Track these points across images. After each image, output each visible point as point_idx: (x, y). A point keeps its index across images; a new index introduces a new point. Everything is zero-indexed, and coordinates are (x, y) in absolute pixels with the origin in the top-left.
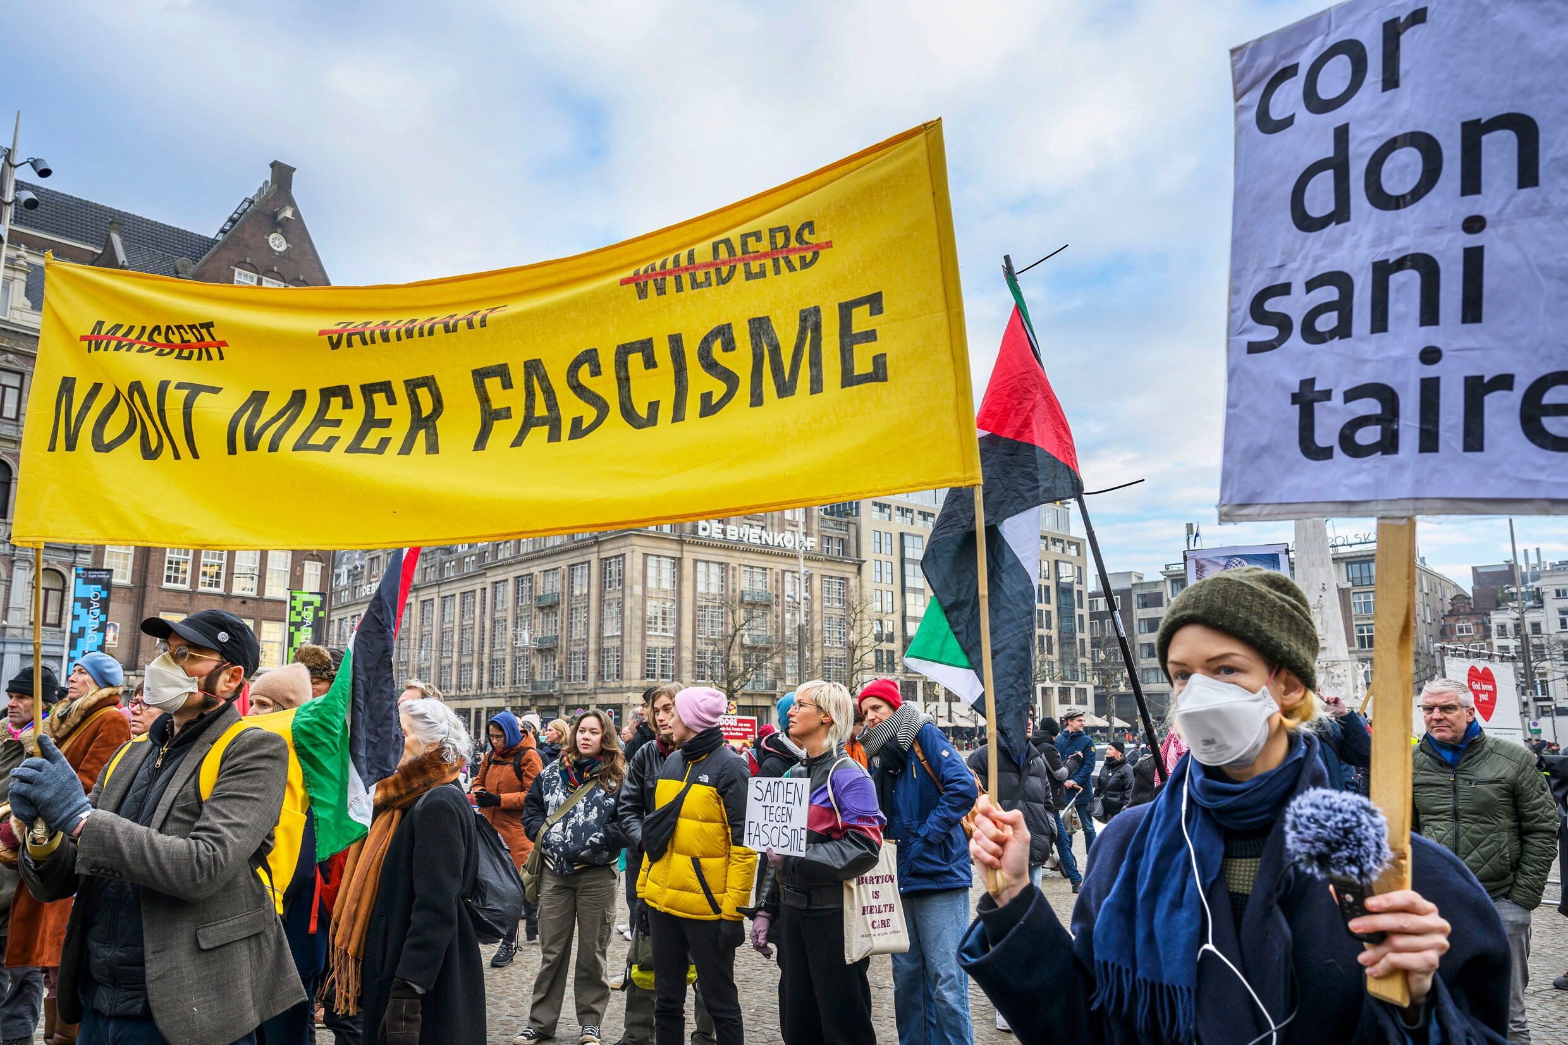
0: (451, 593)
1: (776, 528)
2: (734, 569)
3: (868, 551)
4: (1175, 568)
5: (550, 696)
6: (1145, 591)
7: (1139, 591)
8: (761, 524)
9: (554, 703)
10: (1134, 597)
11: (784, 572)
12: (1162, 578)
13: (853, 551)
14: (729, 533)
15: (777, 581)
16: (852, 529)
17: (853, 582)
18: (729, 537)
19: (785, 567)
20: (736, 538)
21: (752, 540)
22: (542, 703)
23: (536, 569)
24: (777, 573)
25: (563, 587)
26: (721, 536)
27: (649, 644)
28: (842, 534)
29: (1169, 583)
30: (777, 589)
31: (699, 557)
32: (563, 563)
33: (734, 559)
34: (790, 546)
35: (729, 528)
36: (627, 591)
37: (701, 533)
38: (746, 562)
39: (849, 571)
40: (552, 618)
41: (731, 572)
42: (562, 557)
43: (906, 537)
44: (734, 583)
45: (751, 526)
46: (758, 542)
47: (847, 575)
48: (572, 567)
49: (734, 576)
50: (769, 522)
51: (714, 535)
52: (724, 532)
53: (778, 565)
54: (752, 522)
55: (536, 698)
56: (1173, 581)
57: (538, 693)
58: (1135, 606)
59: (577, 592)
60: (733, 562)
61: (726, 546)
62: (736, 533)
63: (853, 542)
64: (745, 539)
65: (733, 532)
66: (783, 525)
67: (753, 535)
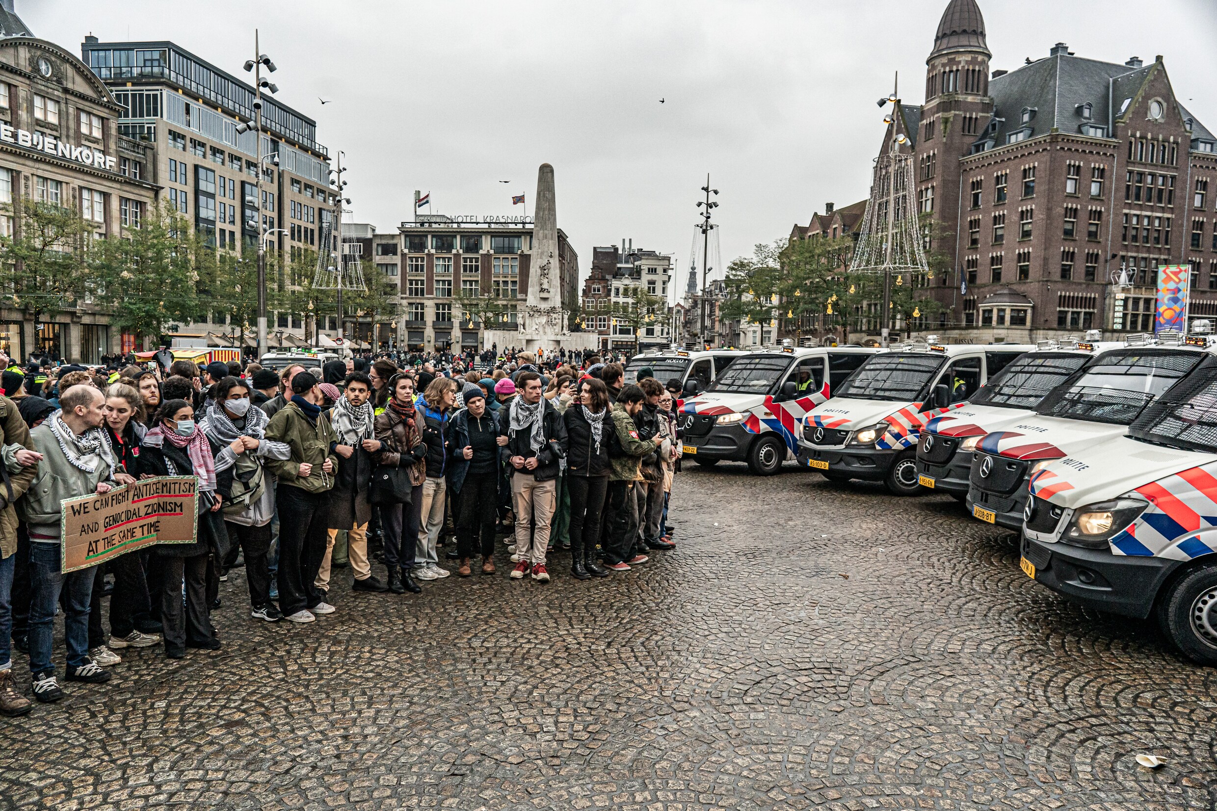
1: (72, 141)
2: (26, 178)
3: (164, 178)
4: (408, 226)
6: (384, 242)
7: (379, 241)
8: (55, 133)
10: (374, 245)
11: (81, 188)
12: (398, 232)
13: (150, 176)
14: (20, 138)
15: (74, 197)
16: (149, 154)
17: (150, 208)
18: (20, 142)
19: (82, 184)
20: (29, 144)
21: (46, 150)
24: (74, 189)
26: (12, 141)
28: (139, 157)
29: (403, 237)
30: (74, 206)
33: (26, 169)
34: (88, 162)
35: (21, 132)
38: (40, 173)
39: (146, 197)
41: (22, 181)
43: (201, 170)
44: (27, 194)
45: (43, 133)
46: (54, 152)
47: (142, 199)
49: (26, 187)
50: (64, 132)
52: (15, 136)
53: (75, 180)
54: (45, 130)
56: (406, 236)
58: (374, 253)
60: (26, 171)
61: (18, 152)
62: (29, 139)
63: (150, 167)
64: (40, 147)
65: (25, 138)
66: (79, 139)
67: (47, 144)
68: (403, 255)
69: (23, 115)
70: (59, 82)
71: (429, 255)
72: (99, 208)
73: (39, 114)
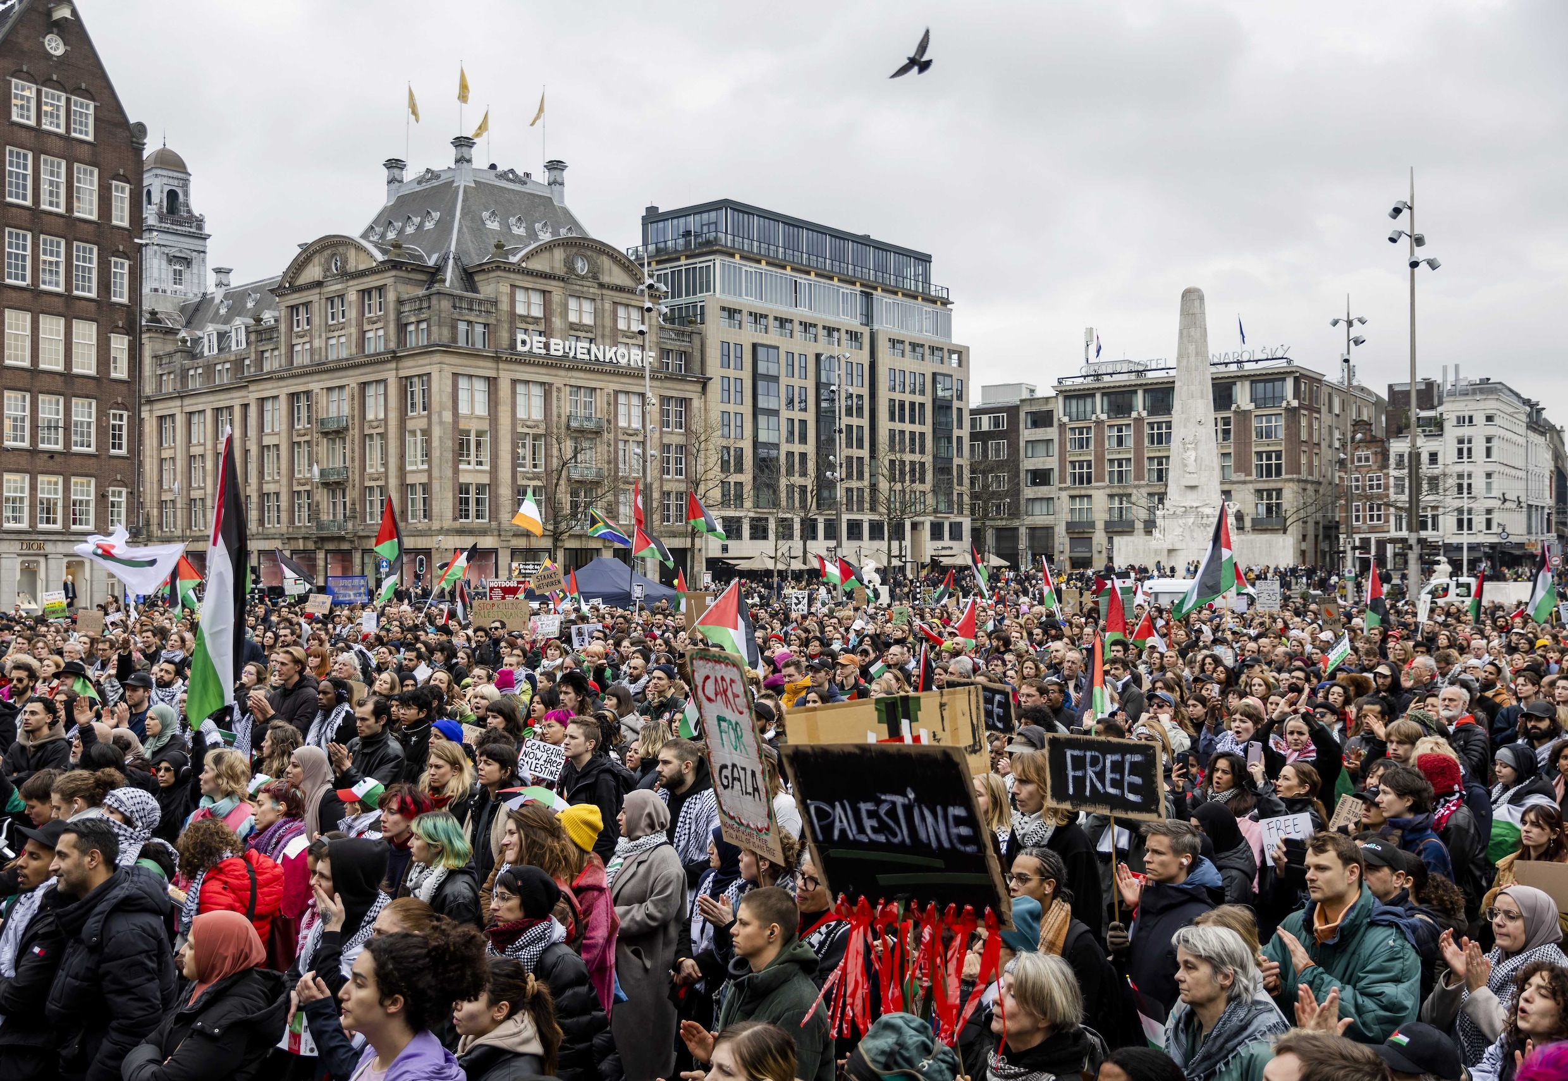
0: (200, 408)
1: (608, 341)
2: (559, 389)
3: (714, 366)
4: (1069, 382)
5: (342, 539)
6: (1034, 409)
7: (1027, 409)
8: (590, 335)
9: (345, 546)
10: (1022, 415)
11: (616, 392)
12: (1054, 393)
13: (696, 366)
14: (552, 347)
15: (609, 404)
16: (696, 340)
17: (696, 403)
18: (552, 352)
19: (617, 387)
20: (560, 353)
21: (579, 356)
22: (331, 546)
23: (315, 385)
24: (608, 394)
25: (353, 409)
26: (543, 352)
27: (462, 480)
28: (683, 346)
29: (1060, 399)
30: (609, 413)
31: (518, 376)
32: (352, 380)
33: (558, 379)
34: (623, 362)
35: (553, 341)
36: (435, 418)
37: (520, 348)
38: (573, 382)
39: (691, 391)
40: (338, 445)
41: (555, 394)
42: (351, 372)
43: (760, 349)
44: (559, 407)
45: (578, 338)
46: (587, 357)
47: (688, 395)
48: (363, 386)
49: (559, 399)
50: (599, 333)
51: (535, 350)
52: (547, 346)
53: (611, 385)
54: (579, 334)
55: (323, 539)
56: (1066, 398)
57: (324, 533)
58: (1022, 426)
59: (370, 416)
60: (558, 382)
61: (550, 362)
62: (560, 347)
63: (697, 355)
64: (572, 354)
65: (557, 346)
66: (615, 337)
67: (580, 349)
68: (1062, 426)
69: (557, 322)
70: (595, 277)
71: (1099, 423)
72: (636, 412)
73: (573, 318)
